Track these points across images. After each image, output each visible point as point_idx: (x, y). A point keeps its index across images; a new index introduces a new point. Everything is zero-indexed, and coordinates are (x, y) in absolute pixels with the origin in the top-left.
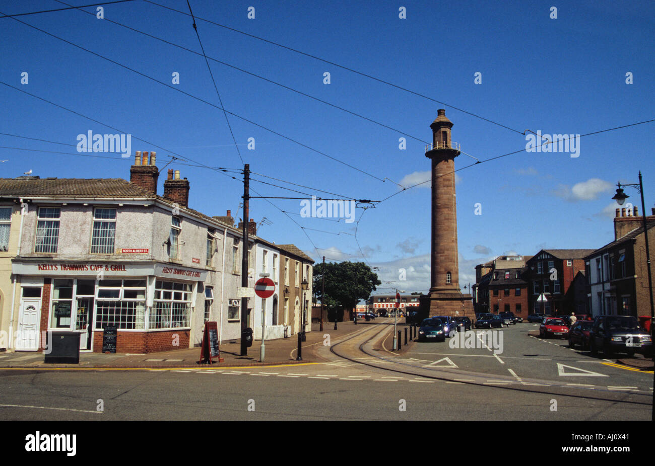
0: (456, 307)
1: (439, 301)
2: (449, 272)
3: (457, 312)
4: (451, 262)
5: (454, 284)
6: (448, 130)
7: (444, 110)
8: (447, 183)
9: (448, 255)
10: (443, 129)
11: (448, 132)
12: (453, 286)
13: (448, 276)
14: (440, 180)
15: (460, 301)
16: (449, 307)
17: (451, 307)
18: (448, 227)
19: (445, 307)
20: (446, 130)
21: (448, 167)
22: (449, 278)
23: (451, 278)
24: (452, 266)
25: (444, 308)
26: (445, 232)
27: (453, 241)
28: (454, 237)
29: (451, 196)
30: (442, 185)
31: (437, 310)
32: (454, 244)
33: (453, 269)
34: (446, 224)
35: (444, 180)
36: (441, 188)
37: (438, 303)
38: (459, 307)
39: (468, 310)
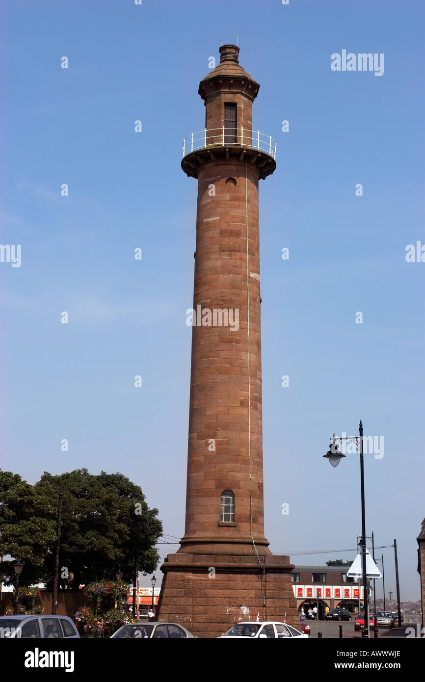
0: (239, 593)
1: (190, 576)
2: (228, 492)
3: (245, 610)
4: (236, 461)
5: (245, 526)
6: (241, 100)
7: (237, 49)
8: (229, 241)
9: (227, 443)
10: (227, 97)
11: (241, 105)
12: (239, 531)
13: (227, 501)
14: (214, 233)
15: (253, 577)
16: (221, 592)
17: (227, 592)
18: (230, 363)
19: (210, 592)
20: (236, 101)
21: (234, 199)
22: (227, 509)
23: (234, 507)
24: (240, 475)
25: (206, 596)
26: (220, 377)
27: (243, 404)
28: (248, 394)
29: (239, 277)
30: (216, 248)
31: (183, 601)
32: (248, 411)
33: (242, 483)
34: (223, 354)
35: (222, 233)
36: (214, 256)
37: (189, 580)
38: (253, 593)
39: (278, 603)
